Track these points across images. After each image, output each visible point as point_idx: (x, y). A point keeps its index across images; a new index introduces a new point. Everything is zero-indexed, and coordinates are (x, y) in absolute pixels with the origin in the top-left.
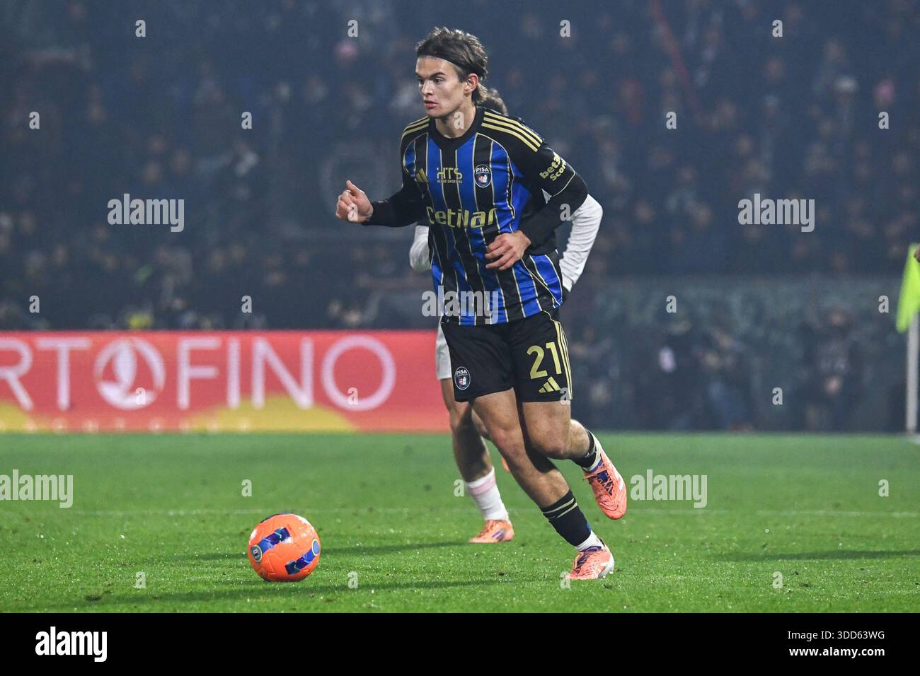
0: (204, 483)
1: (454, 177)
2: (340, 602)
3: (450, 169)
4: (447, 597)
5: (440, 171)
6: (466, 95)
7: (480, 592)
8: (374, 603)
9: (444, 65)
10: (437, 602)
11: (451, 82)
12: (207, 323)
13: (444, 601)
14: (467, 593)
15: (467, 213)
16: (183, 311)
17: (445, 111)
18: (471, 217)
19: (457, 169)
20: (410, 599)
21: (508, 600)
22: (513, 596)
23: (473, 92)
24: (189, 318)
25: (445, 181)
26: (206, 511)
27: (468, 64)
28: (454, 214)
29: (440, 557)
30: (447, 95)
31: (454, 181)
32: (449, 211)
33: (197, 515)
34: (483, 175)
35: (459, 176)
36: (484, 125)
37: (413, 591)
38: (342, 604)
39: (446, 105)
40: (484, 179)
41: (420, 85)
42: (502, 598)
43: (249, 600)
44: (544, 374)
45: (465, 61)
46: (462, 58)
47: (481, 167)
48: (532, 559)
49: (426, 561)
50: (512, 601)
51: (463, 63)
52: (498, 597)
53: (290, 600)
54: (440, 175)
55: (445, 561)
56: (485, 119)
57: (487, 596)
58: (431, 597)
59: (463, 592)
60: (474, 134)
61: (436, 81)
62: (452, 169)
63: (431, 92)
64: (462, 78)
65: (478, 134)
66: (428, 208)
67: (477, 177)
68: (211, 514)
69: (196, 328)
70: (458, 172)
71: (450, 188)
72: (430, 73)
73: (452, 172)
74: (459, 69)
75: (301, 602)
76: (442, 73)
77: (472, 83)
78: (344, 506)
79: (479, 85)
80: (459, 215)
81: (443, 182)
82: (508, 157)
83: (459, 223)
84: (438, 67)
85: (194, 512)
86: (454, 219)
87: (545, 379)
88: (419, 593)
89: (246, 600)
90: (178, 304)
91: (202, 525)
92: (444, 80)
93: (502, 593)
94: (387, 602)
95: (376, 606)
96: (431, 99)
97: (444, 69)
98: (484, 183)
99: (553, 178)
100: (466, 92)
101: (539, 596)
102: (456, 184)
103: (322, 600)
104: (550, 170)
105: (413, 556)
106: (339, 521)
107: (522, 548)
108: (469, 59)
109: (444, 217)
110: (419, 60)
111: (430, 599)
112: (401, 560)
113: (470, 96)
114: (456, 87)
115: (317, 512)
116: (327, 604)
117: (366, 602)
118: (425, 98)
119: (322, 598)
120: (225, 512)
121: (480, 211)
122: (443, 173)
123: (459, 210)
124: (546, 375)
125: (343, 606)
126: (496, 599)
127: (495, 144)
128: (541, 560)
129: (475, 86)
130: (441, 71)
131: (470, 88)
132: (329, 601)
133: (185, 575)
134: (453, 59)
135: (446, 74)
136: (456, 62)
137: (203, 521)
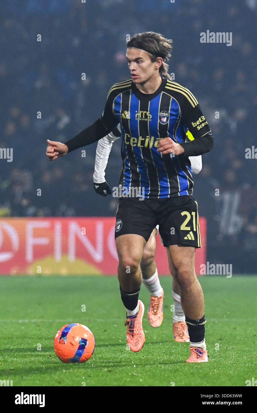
0: (39, 304)
1: (146, 116)
2: (116, 372)
3: (144, 112)
4: (177, 370)
5: (138, 113)
6: (156, 69)
7: (196, 366)
8: (136, 373)
9: (142, 53)
10: (171, 372)
11: (147, 62)
12: (41, 212)
13: (175, 371)
14: (188, 367)
15: (153, 138)
16: (28, 206)
17: (143, 79)
18: (155, 140)
19: (149, 112)
20: (156, 371)
21: (212, 371)
22: (215, 368)
23: (160, 68)
24: (31, 210)
25: (141, 119)
26: (40, 320)
27: (156, 52)
28: (143, 139)
29: (173, 346)
30: (144, 70)
31: (146, 120)
32: (140, 138)
33: (35, 323)
34: (164, 117)
35: (150, 117)
36: (167, 87)
37: (158, 366)
38: (117, 373)
39: (143, 76)
40: (165, 120)
41: (129, 64)
42: (208, 370)
43: (64, 371)
44: (189, 229)
45: (154, 50)
46: (153, 48)
47: (164, 112)
48: (225, 348)
49: (165, 348)
50: (214, 371)
51: (154, 52)
52: (206, 369)
53: (88, 371)
54: (138, 116)
55: (176, 349)
56: (168, 84)
57: (200, 368)
58: (168, 369)
59: (186, 366)
60: (160, 92)
61: (138, 62)
62: (146, 112)
63: (135, 69)
64: (153, 60)
65: (163, 92)
66: (126, 134)
67: (160, 118)
68: (43, 322)
69: (35, 216)
70: (150, 114)
71: (143, 124)
72: (134, 57)
73: (146, 114)
74: (151, 55)
75: (94, 372)
76: (141, 58)
77: (159, 62)
78: (119, 317)
79: (163, 63)
80: (147, 140)
81: (139, 120)
82: (179, 108)
83: (146, 145)
84: (139, 54)
85: (34, 321)
86: (143, 143)
87: (188, 232)
88: (161, 367)
89: (63, 371)
90: (25, 202)
91: (38, 328)
92: (142, 61)
93: (208, 367)
94: (143, 372)
95: (136, 374)
96: (134, 73)
97: (142, 55)
98: (164, 122)
99: (199, 128)
100: (156, 68)
101: (229, 369)
102: (147, 121)
103: (106, 371)
104: (198, 123)
105: (158, 346)
106: (116, 326)
107: (220, 341)
108: (158, 50)
109: (136, 141)
110: (128, 50)
111: (167, 371)
112: (151, 348)
113: (158, 70)
114: (149, 66)
115: (103, 321)
116: (109, 373)
117: (131, 372)
118: (132, 72)
119: (106, 370)
120: (51, 321)
121: (160, 138)
122: (140, 114)
123: (147, 137)
124: (190, 230)
125: (118, 374)
126: (206, 371)
127: (173, 99)
128: (231, 348)
129: (161, 64)
130: (140, 56)
131: (158, 65)
132: (110, 371)
133: (28, 357)
134: (147, 49)
135: (143, 58)
136: (149, 51)
137: (38, 326)
